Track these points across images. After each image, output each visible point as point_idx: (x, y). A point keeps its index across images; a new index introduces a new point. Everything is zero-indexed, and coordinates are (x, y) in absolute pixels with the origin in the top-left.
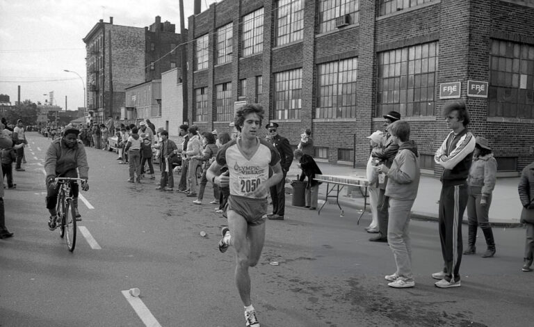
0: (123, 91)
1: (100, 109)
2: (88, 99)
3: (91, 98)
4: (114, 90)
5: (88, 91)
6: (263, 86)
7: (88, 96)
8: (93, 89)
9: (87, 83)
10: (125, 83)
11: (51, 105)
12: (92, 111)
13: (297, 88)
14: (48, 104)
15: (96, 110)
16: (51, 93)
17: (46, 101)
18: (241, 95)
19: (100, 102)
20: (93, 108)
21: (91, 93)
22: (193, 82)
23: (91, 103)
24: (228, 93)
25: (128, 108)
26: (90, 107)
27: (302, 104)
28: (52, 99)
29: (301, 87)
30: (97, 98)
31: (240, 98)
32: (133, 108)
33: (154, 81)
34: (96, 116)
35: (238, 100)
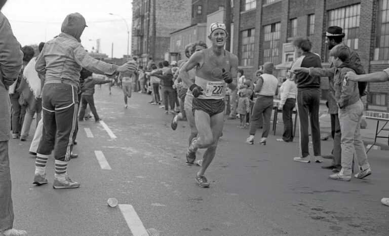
0: (168, 36)
1: (144, 55)
2: (133, 44)
3: (135, 43)
4: (157, 35)
5: (133, 36)
6: (315, 26)
7: (133, 42)
8: (138, 34)
9: (133, 28)
10: (169, 27)
11: (98, 52)
12: (136, 57)
13: (354, 26)
14: (94, 51)
15: (140, 55)
16: (98, 42)
17: (93, 48)
18: (290, 36)
19: (144, 47)
20: (137, 53)
21: (136, 38)
22: (240, 24)
23: (135, 48)
24: (277, 35)
25: (172, 54)
26: (134, 52)
27: (359, 43)
28: (98, 46)
29: (358, 25)
30: (142, 43)
31: (289, 39)
32: (177, 54)
33: (199, 24)
34: (140, 62)
35: (287, 42)
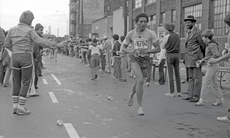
0: (90, 23)
1: (77, 35)
3: (71, 28)
4: (84, 23)
5: (70, 24)
6: (176, 16)
7: (70, 27)
8: (73, 23)
9: (70, 19)
10: (91, 19)
11: (49, 34)
12: (72, 36)
13: (199, 16)
14: (47, 33)
15: (74, 35)
16: (50, 27)
17: (47, 31)
18: (162, 23)
19: (77, 30)
21: (72, 25)
22: (132, 16)
23: (72, 31)
24: (154, 22)
25: (93, 34)
26: (71, 33)
27: (202, 26)
28: (50, 30)
29: (201, 16)
30: (75, 28)
31: (161, 24)
32: (96, 34)
33: (108, 17)
34: (75, 39)
35: (160, 26)
